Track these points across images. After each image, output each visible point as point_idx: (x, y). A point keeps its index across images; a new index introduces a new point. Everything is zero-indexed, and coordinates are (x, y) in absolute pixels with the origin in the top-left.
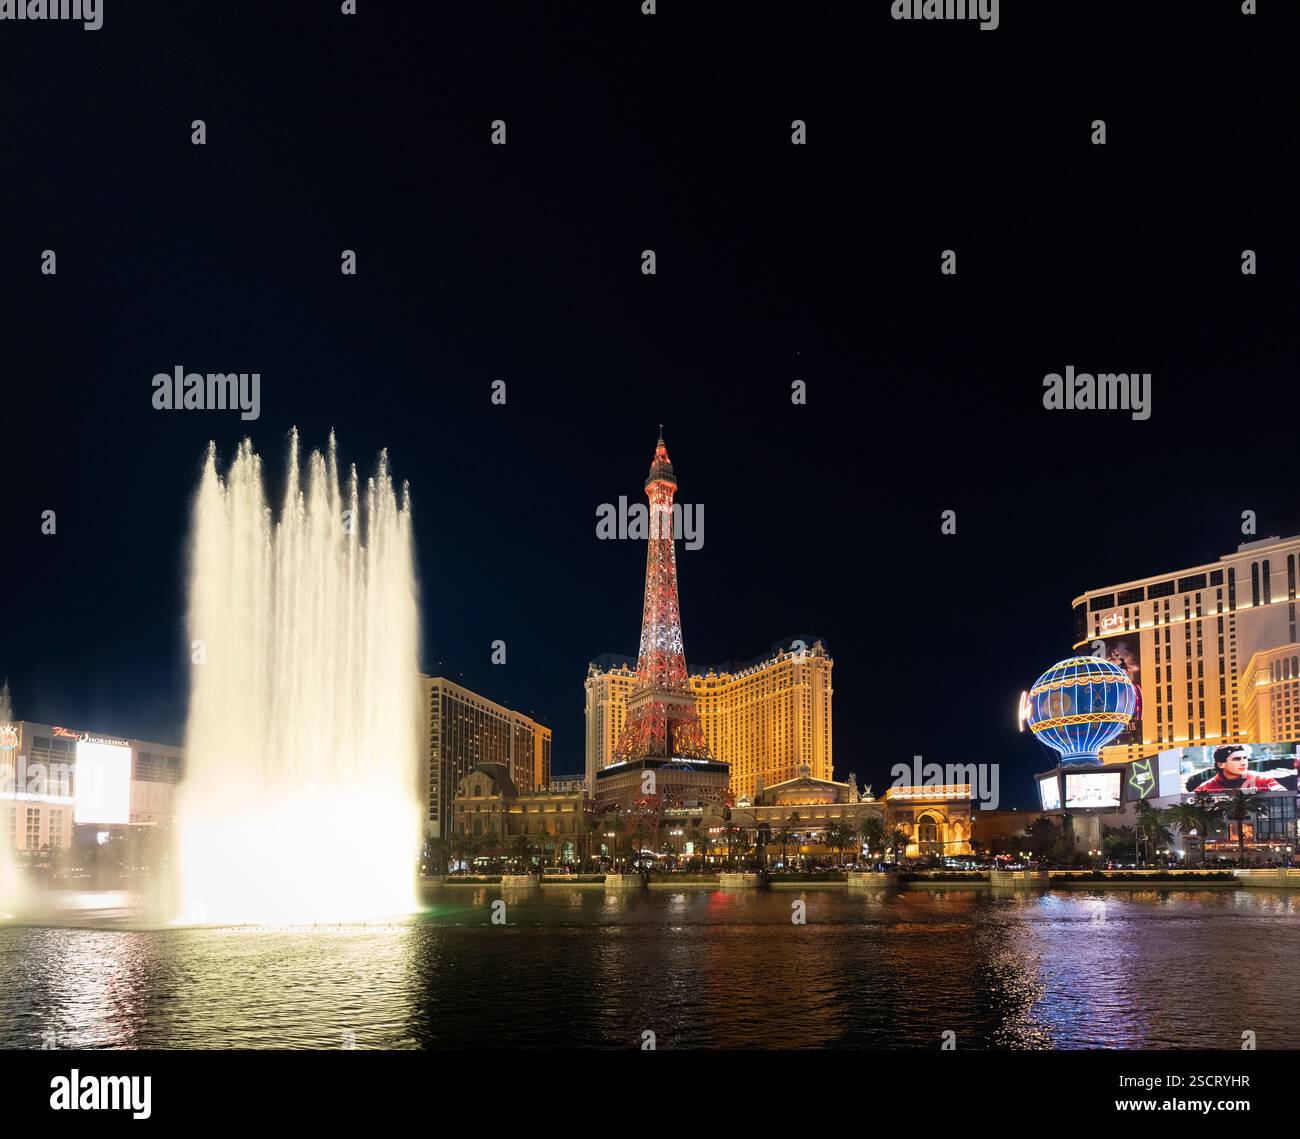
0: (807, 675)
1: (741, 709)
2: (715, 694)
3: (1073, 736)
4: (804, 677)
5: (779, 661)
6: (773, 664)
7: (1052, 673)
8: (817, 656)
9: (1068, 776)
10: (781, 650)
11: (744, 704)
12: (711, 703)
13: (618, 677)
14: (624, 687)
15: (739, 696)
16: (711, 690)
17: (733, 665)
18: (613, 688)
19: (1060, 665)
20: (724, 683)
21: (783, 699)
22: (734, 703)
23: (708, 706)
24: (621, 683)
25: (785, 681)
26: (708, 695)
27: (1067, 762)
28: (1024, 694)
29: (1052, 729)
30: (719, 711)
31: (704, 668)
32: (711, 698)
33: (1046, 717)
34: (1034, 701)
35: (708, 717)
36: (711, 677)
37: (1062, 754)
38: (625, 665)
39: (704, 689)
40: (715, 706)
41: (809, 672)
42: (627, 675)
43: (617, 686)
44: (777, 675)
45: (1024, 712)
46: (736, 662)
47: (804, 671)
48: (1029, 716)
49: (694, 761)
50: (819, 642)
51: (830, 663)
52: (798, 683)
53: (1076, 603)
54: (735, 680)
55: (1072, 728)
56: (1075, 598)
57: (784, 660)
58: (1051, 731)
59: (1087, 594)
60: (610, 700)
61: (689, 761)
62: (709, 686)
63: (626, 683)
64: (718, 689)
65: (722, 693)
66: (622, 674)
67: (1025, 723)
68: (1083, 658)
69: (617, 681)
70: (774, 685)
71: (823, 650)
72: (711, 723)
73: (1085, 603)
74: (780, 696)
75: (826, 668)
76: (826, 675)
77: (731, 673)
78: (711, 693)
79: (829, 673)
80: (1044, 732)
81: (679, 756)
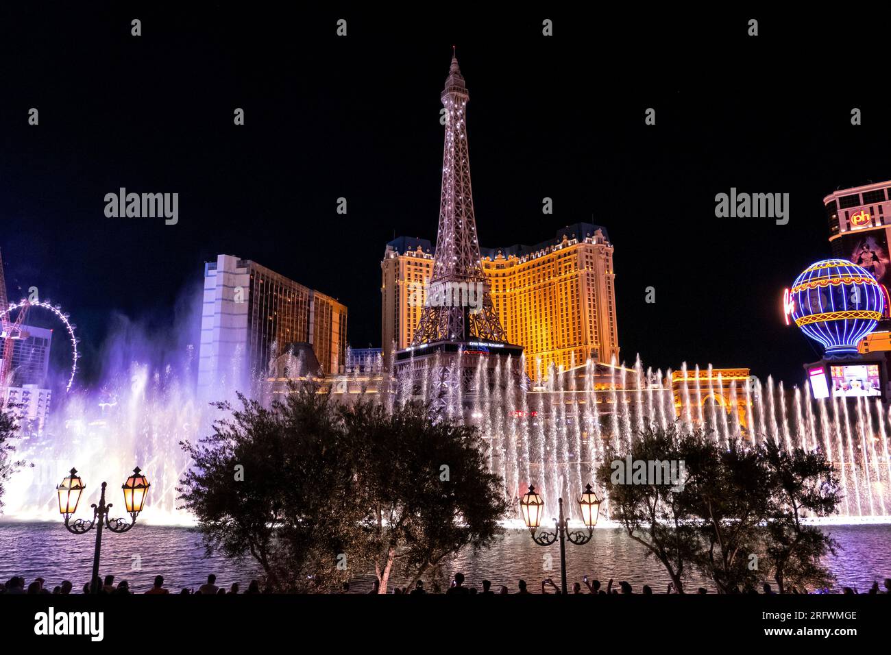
0: (589, 260)
1: (530, 291)
2: (504, 275)
3: (833, 331)
4: (587, 263)
5: (563, 247)
6: (558, 249)
7: (809, 273)
8: (599, 243)
9: (832, 368)
10: (565, 237)
11: (532, 286)
12: (501, 284)
13: (413, 259)
14: (419, 268)
15: (526, 278)
16: (500, 272)
17: (520, 249)
18: (409, 269)
19: (814, 266)
20: (512, 265)
21: (568, 282)
22: (522, 284)
23: (497, 286)
24: (416, 264)
25: (570, 266)
26: (497, 276)
27: (831, 354)
28: (786, 291)
29: (814, 324)
30: (508, 291)
31: (493, 251)
32: (500, 279)
33: (807, 313)
34: (795, 298)
35: (497, 297)
36: (500, 259)
37: (826, 346)
38: (420, 247)
39: (494, 271)
40: (504, 286)
41: (591, 257)
42: (422, 257)
43: (413, 267)
44: (562, 259)
45: (788, 307)
46: (523, 246)
47: (587, 257)
48: (792, 312)
49: (490, 345)
50: (600, 230)
51: (611, 249)
52: (582, 268)
53: (827, 200)
54: (522, 262)
55: (831, 324)
56: (826, 196)
57: (568, 246)
58: (813, 325)
59: (835, 193)
60: (406, 280)
61: (486, 345)
62: (498, 267)
63: (421, 265)
64: (507, 270)
65: (510, 274)
66: (417, 256)
67: (790, 316)
68: (833, 261)
69: (412, 262)
70: (560, 269)
71: (604, 238)
72: (501, 301)
73: (835, 201)
74: (565, 279)
75: (607, 254)
76: (607, 260)
77: (519, 256)
78: (500, 274)
79: (611, 259)
80: (807, 326)
81: (475, 339)
